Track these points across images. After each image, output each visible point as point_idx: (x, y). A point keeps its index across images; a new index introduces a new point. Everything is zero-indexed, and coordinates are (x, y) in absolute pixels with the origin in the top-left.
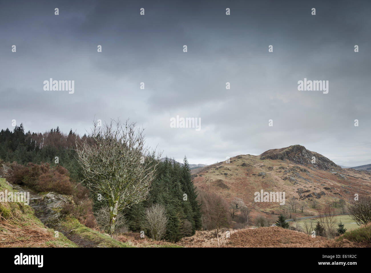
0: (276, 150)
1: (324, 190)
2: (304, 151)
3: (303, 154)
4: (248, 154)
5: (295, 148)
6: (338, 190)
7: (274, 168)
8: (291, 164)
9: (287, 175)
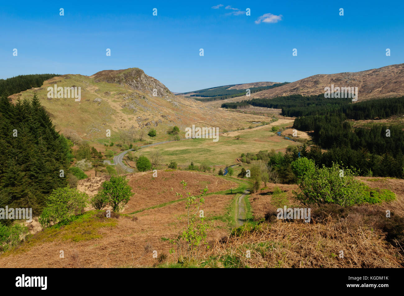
0: (112, 71)
1: (161, 118)
2: (143, 76)
3: (142, 78)
4: (78, 74)
5: (134, 72)
6: (172, 118)
7: (112, 93)
8: (130, 89)
9: (126, 102)
